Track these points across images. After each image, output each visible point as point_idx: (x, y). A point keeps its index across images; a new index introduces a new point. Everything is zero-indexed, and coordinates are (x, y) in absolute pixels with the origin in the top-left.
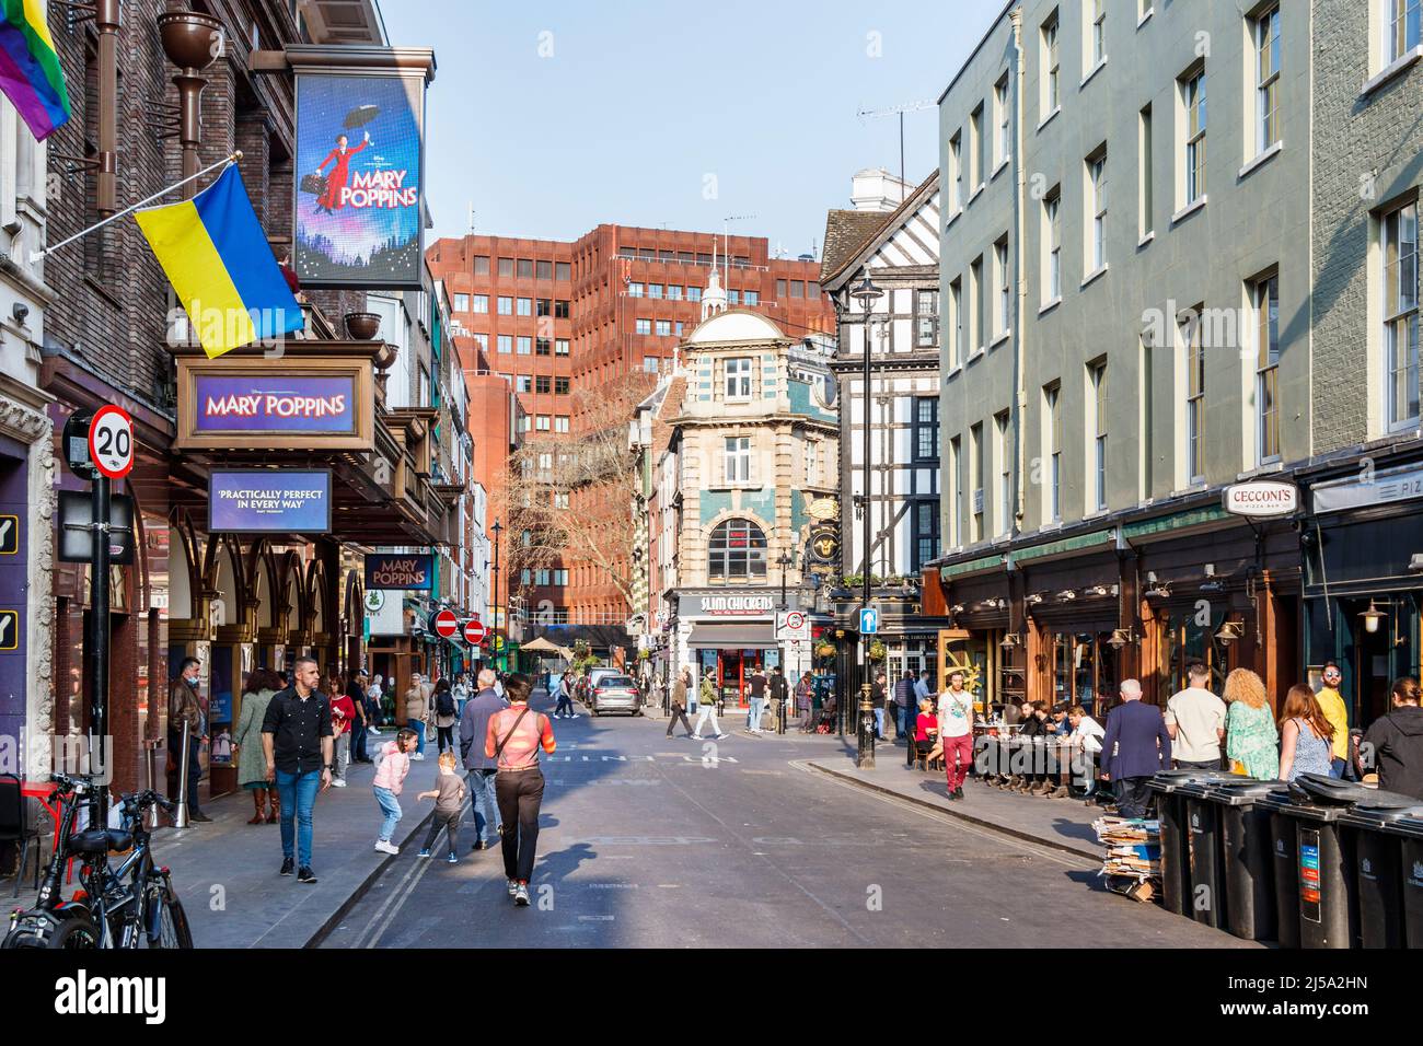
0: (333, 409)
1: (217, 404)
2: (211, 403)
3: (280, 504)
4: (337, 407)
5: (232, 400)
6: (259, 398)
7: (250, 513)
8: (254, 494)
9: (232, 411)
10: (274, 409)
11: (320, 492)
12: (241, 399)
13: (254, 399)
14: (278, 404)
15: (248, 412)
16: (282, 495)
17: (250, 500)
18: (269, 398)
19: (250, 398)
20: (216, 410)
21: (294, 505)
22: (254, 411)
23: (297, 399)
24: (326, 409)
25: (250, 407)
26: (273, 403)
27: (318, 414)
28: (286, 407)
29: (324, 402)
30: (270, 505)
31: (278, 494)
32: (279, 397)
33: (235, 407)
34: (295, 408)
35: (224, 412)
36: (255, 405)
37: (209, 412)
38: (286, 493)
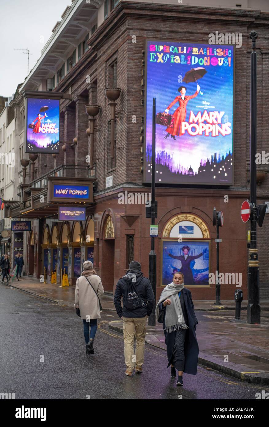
0: (84, 193)
1: (58, 191)
2: (57, 191)
3: (75, 215)
4: (85, 193)
5: (62, 190)
6: (68, 190)
7: (68, 216)
8: (69, 212)
9: (62, 193)
10: (71, 193)
11: (84, 212)
12: (64, 190)
13: (67, 190)
14: (72, 192)
15: (65, 193)
16: (75, 212)
17: (68, 213)
18: (70, 190)
19: (66, 190)
20: (58, 193)
21: (78, 215)
22: (67, 193)
23: (76, 191)
24: (83, 193)
25: (66, 192)
26: (71, 191)
27: (81, 194)
28: (74, 192)
29: (82, 192)
30: (73, 215)
31: (74, 212)
32: (72, 190)
33: (62, 192)
34: (76, 193)
35: (60, 193)
36: (67, 192)
37: (56, 193)
38: (76, 212)
